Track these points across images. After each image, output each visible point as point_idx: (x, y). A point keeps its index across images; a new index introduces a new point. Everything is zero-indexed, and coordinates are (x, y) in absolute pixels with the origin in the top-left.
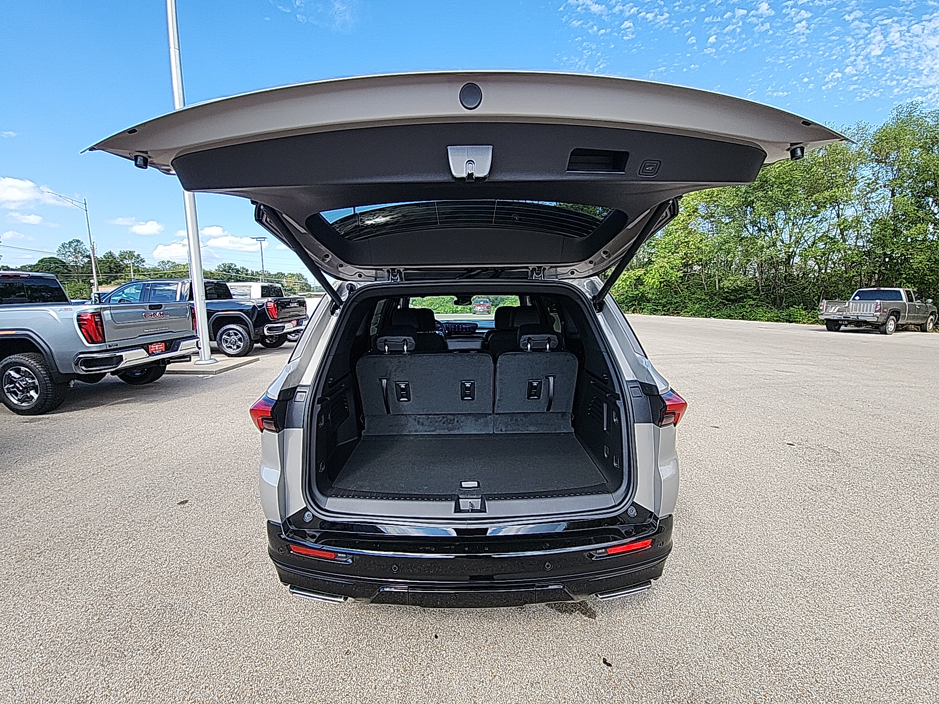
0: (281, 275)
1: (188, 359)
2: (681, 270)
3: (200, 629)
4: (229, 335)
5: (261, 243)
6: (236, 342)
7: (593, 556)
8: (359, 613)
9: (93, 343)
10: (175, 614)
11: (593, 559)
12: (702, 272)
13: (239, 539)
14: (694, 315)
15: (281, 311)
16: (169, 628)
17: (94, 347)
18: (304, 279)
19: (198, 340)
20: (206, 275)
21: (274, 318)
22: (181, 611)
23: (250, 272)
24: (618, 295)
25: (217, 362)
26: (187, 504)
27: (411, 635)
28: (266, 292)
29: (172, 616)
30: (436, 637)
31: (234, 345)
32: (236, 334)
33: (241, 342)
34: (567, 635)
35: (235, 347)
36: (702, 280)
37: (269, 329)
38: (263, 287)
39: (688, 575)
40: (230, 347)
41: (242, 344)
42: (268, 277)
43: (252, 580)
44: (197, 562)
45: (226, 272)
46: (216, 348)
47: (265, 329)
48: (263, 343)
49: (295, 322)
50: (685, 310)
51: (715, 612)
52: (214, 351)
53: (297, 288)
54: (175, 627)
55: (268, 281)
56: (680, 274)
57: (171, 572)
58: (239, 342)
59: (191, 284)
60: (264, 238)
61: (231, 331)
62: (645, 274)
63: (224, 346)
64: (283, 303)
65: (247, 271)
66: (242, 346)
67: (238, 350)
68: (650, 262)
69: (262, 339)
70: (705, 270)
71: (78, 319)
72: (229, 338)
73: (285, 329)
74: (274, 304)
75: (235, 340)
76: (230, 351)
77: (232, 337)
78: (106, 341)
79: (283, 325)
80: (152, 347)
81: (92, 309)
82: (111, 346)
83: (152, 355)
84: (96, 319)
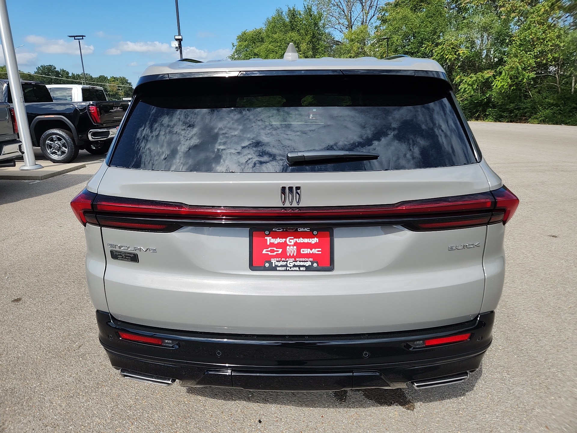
0: (103, 79)
1: (13, 164)
2: (535, 71)
3: (39, 410)
4: (52, 140)
5: (79, 42)
7: (411, 347)
8: (187, 400)
10: (15, 397)
11: (411, 349)
12: (558, 73)
13: (72, 333)
14: (543, 122)
15: (104, 115)
16: (11, 409)
19: (20, 144)
20: (23, 76)
21: (97, 123)
22: (21, 394)
23: (70, 75)
24: (461, 101)
25: (43, 167)
26: (21, 302)
27: (236, 420)
28: (87, 94)
29: (13, 399)
30: (260, 422)
31: (58, 150)
32: (59, 139)
33: (66, 148)
34: (384, 424)
35: (60, 153)
36: (556, 83)
37: (94, 134)
38: (83, 90)
39: (509, 375)
40: (55, 153)
42: (88, 79)
43: (86, 370)
44: (33, 352)
45: (45, 74)
46: (41, 154)
47: (89, 135)
48: (89, 149)
50: (535, 116)
51: (532, 408)
52: (39, 157)
53: (121, 93)
54: (16, 408)
55: (90, 84)
56: (532, 75)
57: (10, 361)
58: (64, 148)
59: (8, 84)
60: (83, 36)
61: (54, 136)
62: (494, 76)
63: (49, 151)
64: (105, 107)
65: (68, 73)
66: (66, 152)
67: (63, 156)
68: (501, 62)
69: (87, 144)
70: (561, 71)
72: (52, 143)
73: (110, 134)
74: (96, 108)
75: (59, 145)
76: (55, 157)
77: (56, 142)
79: (108, 130)
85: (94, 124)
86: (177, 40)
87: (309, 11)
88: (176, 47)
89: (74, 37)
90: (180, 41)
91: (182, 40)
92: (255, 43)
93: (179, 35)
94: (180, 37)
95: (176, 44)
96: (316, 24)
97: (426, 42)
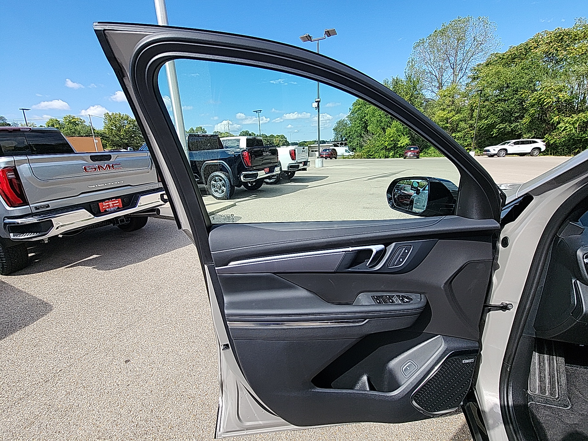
4: (215, 181)
6: (220, 187)
9: (12, 206)
15: (254, 159)
17: (17, 211)
18: (285, 138)
21: (248, 166)
28: (249, 143)
31: (219, 189)
32: (221, 181)
33: (225, 187)
35: (220, 191)
37: (245, 176)
38: (247, 139)
40: (217, 191)
41: (225, 189)
47: (242, 177)
49: (267, 170)
58: (223, 187)
60: (261, 111)
61: (217, 178)
63: (213, 190)
64: (256, 151)
66: (225, 191)
67: (223, 194)
72: (215, 183)
73: (259, 176)
74: (248, 153)
75: (220, 185)
77: (218, 183)
78: (30, 203)
79: (257, 172)
80: (104, 204)
81: (4, 162)
82: (38, 209)
83: (104, 214)
84: (11, 175)
85: (245, 167)
86: (316, 102)
87: (409, 78)
88: (316, 107)
89: (256, 111)
90: (318, 102)
91: (320, 101)
92: (365, 106)
93: (318, 98)
94: (319, 100)
95: (316, 104)
96: (414, 87)
97: (522, 90)
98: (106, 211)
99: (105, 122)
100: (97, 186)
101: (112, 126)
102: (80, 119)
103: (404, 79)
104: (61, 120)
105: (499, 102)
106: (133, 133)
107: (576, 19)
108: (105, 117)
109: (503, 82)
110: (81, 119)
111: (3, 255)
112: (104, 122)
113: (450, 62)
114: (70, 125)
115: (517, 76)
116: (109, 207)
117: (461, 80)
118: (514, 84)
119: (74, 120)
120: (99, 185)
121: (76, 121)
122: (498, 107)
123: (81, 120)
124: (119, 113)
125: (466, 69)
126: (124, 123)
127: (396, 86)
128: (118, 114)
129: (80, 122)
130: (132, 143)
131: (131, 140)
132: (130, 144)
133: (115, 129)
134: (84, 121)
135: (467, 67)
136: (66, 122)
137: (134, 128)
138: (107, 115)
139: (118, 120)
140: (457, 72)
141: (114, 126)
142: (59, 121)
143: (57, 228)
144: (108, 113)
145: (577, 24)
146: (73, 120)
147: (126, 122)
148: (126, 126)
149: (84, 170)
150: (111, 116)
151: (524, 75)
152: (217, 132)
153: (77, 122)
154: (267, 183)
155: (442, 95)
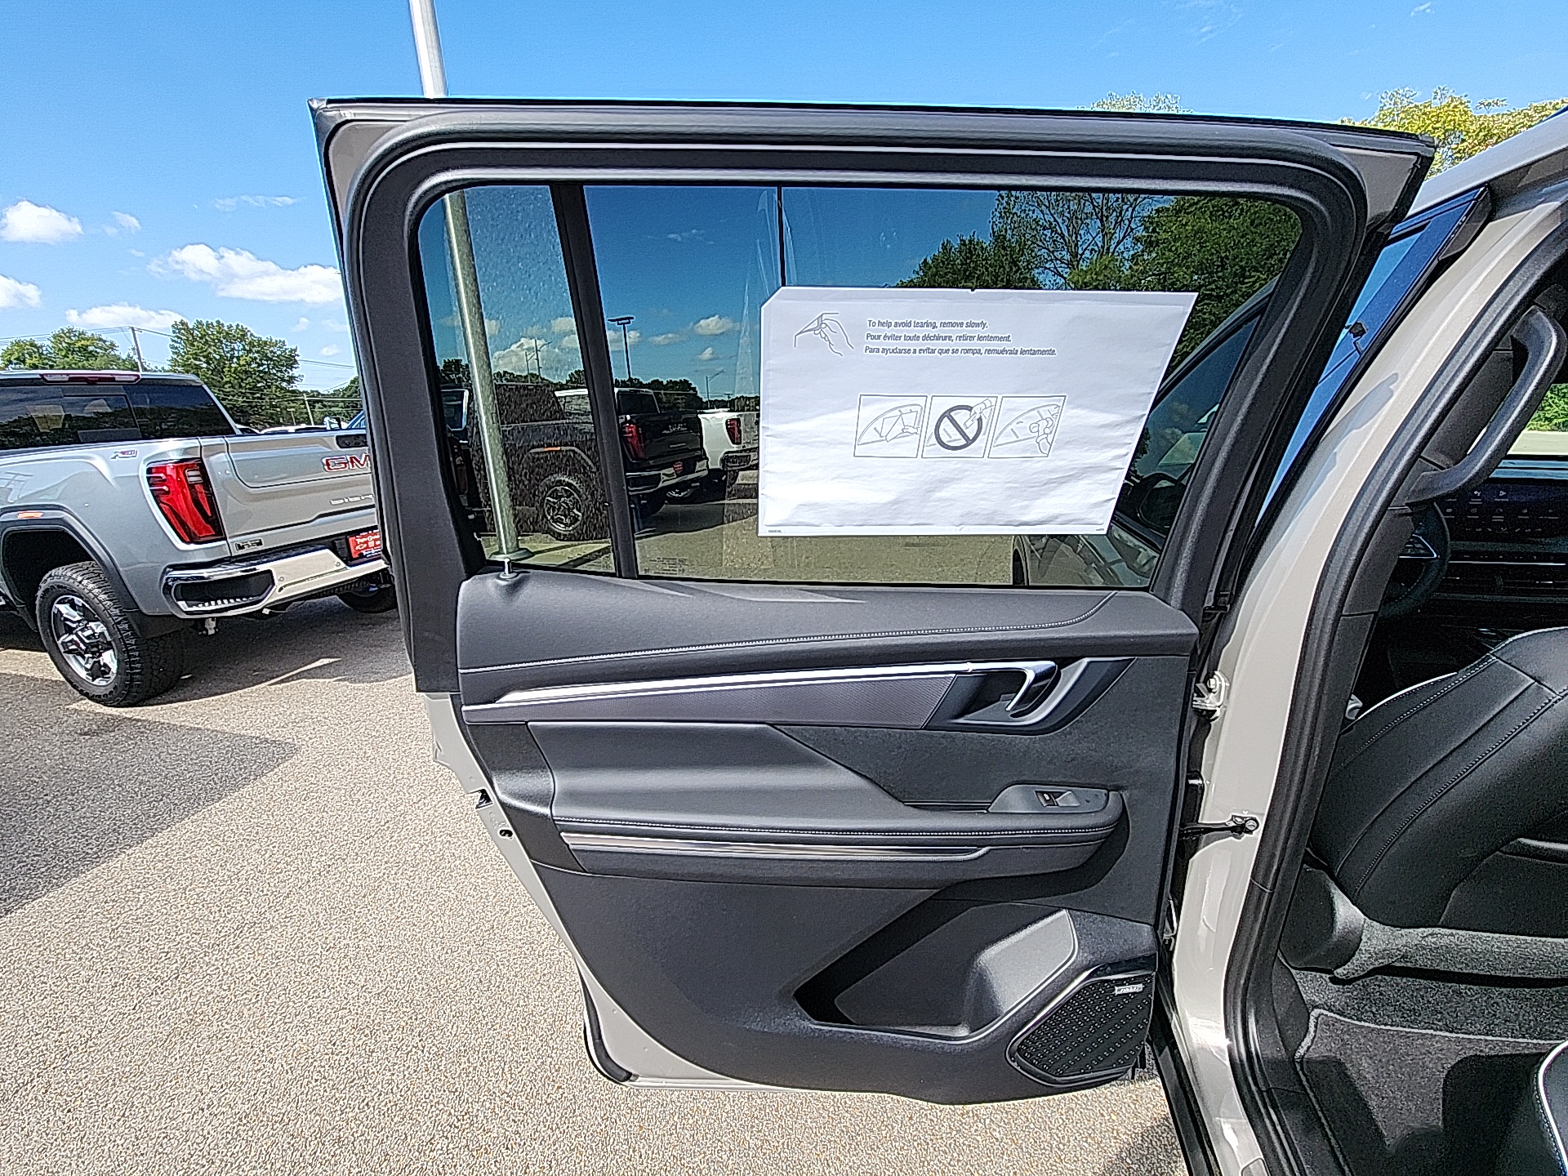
6: (569, 510)
9: (192, 541)
15: (651, 441)
17: (197, 552)
18: (690, 387)
21: (637, 459)
31: (566, 516)
32: (569, 494)
35: (569, 521)
37: (632, 481)
40: (559, 520)
41: (581, 514)
49: (679, 466)
58: (576, 511)
63: (550, 518)
64: (654, 424)
66: (580, 518)
67: (574, 526)
71: (148, 478)
72: (556, 501)
73: (661, 481)
74: (637, 427)
75: (567, 505)
76: (560, 528)
77: (563, 499)
78: (228, 536)
79: (657, 472)
80: (359, 541)
81: (177, 450)
82: (242, 548)
83: (357, 562)
84: (193, 477)
85: (631, 460)
87: (999, 238)
89: (618, 320)
97: (1253, 274)
98: (361, 556)
99: (177, 348)
100: (346, 500)
101: (195, 359)
102: (100, 340)
103: (987, 241)
104: (46, 343)
105: (1206, 301)
106: (261, 377)
107: (1383, 95)
108: (174, 332)
109: (1212, 254)
110: (104, 338)
111: (135, 657)
112: (173, 347)
113: (1092, 203)
114: (71, 357)
115: (1242, 240)
116: (367, 547)
117: (1121, 246)
118: (1235, 258)
119: (83, 342)
120: (351, 500)
121: (87, 346)
122: (1205, 314)
123: (105, 342)
124: (218, 322)
125: (1130, 222)
126: (233, 349)
127: (968, 261)
128: (215, 324)
129: (101, 348)
130: (256, 406)
131: (254, 398)
132: (252, 407)
133: (205, 365)
134: (112, 347)
135: (1132, 217)
136: (60, 350)
137: (263, 365)
138: (181, 328)
139: (214, 340)
140: (1112, 227)
141: (204, 360)
142: (38, 348)
143: (281, 589)
144: (182, 323)
145: (1385, 108)
146: (79, 344)
147: (238, 346)
148: (238, 358)
149: (326, 467)
150: (193, 329)
151: (1258, 239)
152: (505, 372)
153: (91, 348)
154: (673, 501)
155: (1078, 281)
